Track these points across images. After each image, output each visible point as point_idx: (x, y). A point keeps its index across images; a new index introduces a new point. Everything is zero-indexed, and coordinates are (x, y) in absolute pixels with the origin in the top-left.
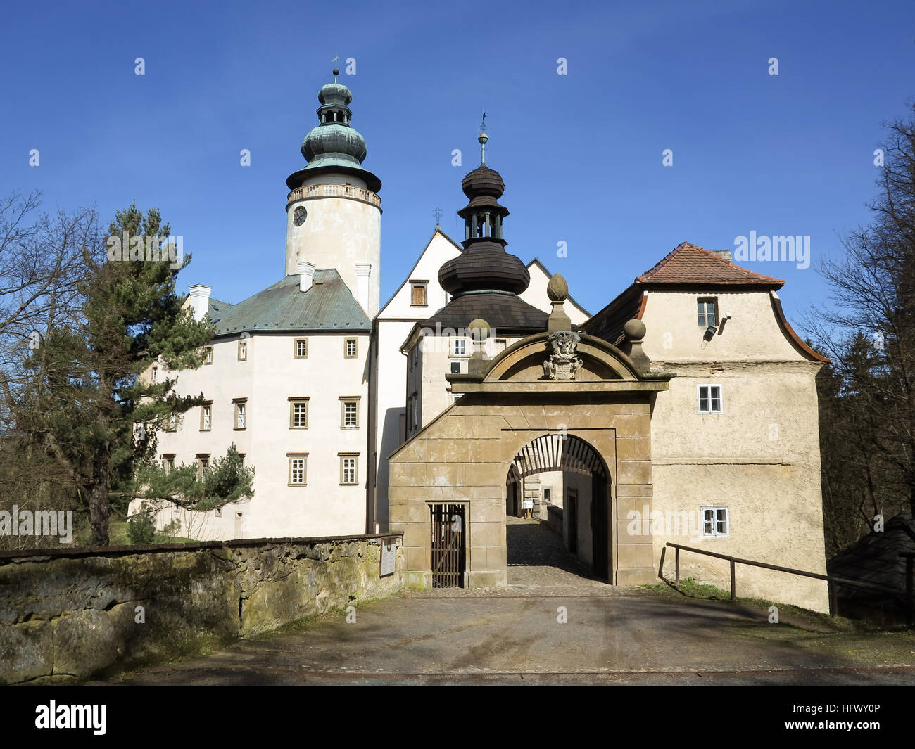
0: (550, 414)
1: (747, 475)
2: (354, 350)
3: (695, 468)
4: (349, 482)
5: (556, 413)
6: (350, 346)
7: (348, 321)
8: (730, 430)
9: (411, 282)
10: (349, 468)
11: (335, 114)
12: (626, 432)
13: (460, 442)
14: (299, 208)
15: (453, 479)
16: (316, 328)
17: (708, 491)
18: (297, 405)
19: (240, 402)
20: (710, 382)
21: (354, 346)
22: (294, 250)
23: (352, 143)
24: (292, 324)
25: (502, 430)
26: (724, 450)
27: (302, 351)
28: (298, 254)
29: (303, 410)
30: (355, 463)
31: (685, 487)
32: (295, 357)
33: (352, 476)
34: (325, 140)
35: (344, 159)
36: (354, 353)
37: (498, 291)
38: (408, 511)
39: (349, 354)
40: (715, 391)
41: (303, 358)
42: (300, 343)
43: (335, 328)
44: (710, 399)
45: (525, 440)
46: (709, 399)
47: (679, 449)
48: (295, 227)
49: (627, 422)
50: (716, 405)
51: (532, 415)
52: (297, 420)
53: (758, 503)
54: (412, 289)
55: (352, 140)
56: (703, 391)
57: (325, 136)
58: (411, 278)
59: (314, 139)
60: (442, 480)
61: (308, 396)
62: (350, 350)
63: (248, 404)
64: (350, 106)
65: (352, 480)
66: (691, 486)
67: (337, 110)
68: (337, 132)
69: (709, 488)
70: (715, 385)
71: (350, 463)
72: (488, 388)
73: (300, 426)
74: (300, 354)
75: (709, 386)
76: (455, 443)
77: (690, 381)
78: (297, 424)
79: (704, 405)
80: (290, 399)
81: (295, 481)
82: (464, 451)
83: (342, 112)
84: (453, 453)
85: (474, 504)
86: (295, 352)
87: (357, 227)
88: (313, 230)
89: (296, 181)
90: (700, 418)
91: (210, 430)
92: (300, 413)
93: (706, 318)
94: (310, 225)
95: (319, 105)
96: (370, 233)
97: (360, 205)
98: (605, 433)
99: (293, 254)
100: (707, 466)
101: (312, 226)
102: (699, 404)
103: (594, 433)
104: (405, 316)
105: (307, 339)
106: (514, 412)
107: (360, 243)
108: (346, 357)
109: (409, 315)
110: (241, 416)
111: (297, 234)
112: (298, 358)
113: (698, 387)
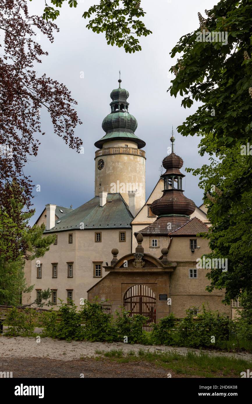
0: (137, 279)
1: (205, 299)
2: (124, 238)
3: (187, 296)
5: (138, 278)
6: (122, 236)
7: (121, 223)
8: (200, 284)
9: (148, 205)
11: (119, 106)
12: (160, 285)
14: (100, 160)
15: (106, 298)
16: (105, 227)
17: (192, 304)
18: (97, 266)
19: (70, 264)
21: (124, 236)
22: (98, 182)
23: (128, 122)
24: (94, 225)
25: (122, 283)
26: (197, 291)
27: (98, 239)
28: (100, 185)
29: (100, 268)
31: (184, 303)
32: (96, 242)
34: (113, 122)
35: (123, 131)
36: (124, 240)
37: (176, 215)
39: (122, 240)
40: (195, 271)
41: (99, 242)
42: (98, 234)
43: (114, 227)
44: (193, 273)
45: (129, 286)
47: (182, 290)
48: (99, 170)
49: (161, 281)
50: (195, 276)
51: (131, 279)
52: (97, 273)
54: (148, 209)
55: (128, 120)
56: (191, 271)
57: (113, 120)
58: (147, 203)
59: (108, 121)
60: (103, 299)
61: (102, 261)
62: (122, 238)
63: (74, 265)
64: (128, 101)
66: (186, 302)
67: (120, 104)
68: (119, 117)
69: (192, 303)
70: (195, 269)
72: (116, 271)
73: (98, 276)
74: (98, 240)
75: (193, 269)
76: (107, 287)
77: (186, 268)
78: (97, 275)
79: (191, 276)
80: (94, 262)
82: (110, 290)
83: (123, 105)
84: (107, 290)
85: (113, 306)
86: (95, 239)
87: (131, 169)
88: (107, 172)
89: (99, 144)
90: (190, 280)
91: (57, 278)
92: (98, 269)
93: (194, 246)
94: (106, 169)
95: (111, 101)
96: (138, 171)
97: (132, 157)
98: (154, 284)
99: (98, 184)
100: (191, 296)
101: (107, 170)
102: (189, 275)
103: (150, 285)
104: (144, 222)
105: (101, 232)
106: (125, 278)
107: (132, 178)
108: (120, 242)
109: (146, 222)
110: (71, 271)
111: (100, 174)
112: (97, 242)
113: (189, 269)
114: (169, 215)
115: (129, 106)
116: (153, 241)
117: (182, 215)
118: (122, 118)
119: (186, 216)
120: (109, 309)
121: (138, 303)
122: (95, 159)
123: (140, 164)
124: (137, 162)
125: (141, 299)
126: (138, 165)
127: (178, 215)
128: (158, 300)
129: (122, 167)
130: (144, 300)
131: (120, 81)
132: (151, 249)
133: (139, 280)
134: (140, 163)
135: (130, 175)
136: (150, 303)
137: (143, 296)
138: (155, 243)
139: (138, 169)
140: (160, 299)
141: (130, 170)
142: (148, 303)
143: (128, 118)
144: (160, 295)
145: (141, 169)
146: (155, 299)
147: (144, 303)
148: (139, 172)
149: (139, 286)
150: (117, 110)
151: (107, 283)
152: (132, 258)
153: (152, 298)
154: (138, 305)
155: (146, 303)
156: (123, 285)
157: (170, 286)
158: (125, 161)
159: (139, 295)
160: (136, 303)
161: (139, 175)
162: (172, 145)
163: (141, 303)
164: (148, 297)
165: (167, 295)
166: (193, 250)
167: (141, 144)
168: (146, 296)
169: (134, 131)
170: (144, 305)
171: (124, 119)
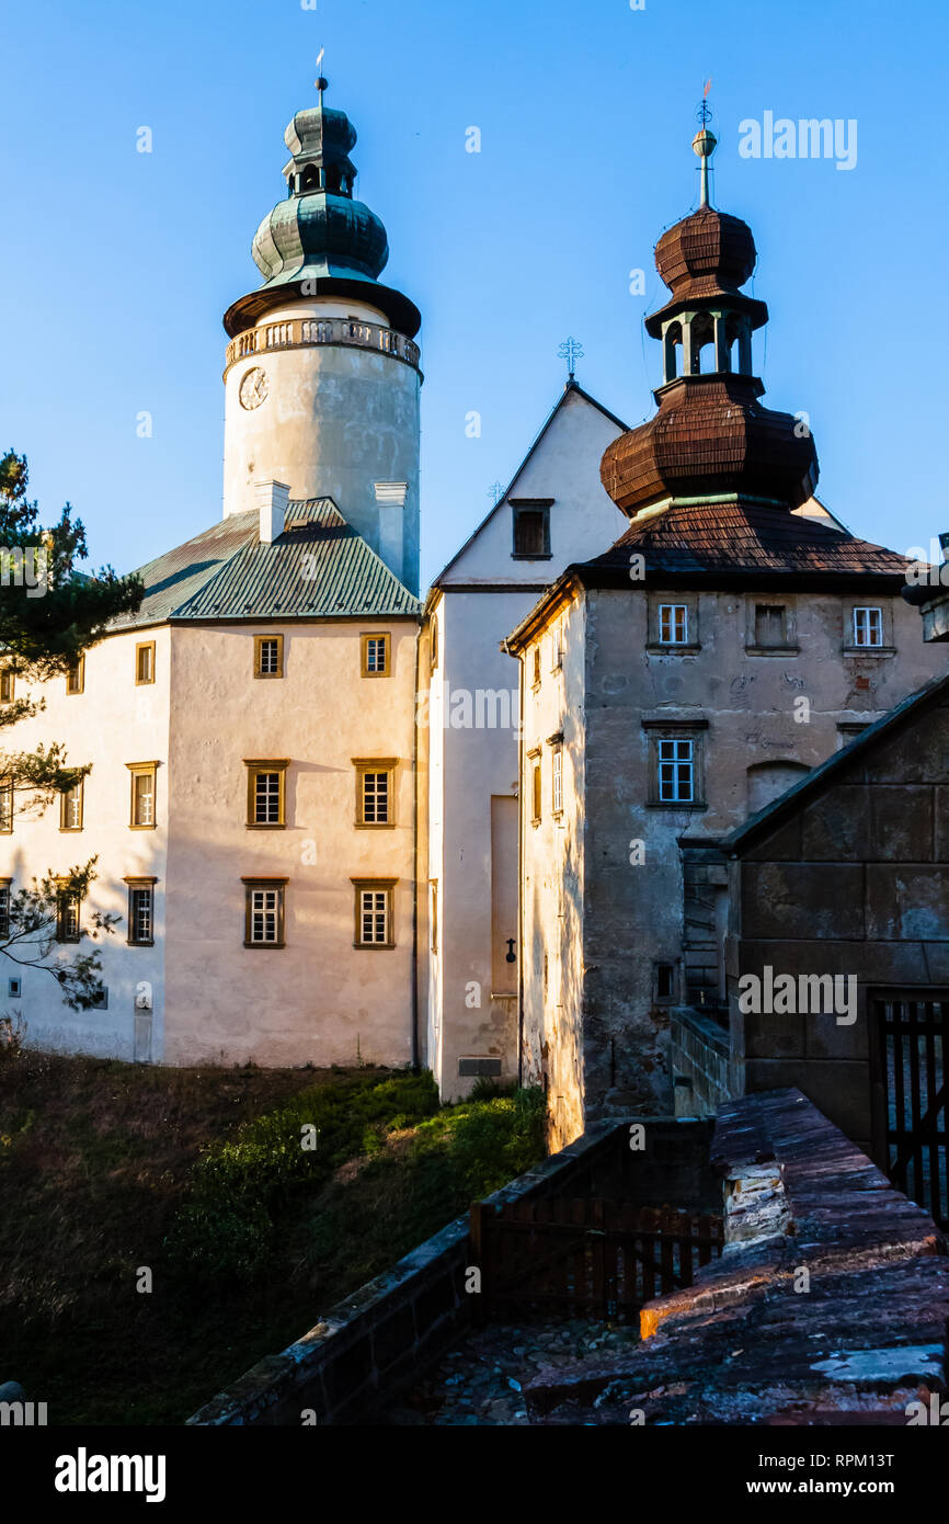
2: (381, 659)
4: (374, 941)
6: (372, 652)
7: (364, 600)
9: (515, 503)
10: (374, 912)
14: (250, 372)
16: (301, 615)
18: (262, 778)
19: (142, 773)
21: (382, 652)
22: (241, 459)
23: (359, 229)
24: (247, 607)
27: (270, 662)
28: (251, 468)
29: (274, 788)
30: (386, 902)
32: (257, 676)
33: (380, 928)
36: (381, 667)
39: (372, 667)
41: (274, 677)
42: (266, 645)
43: (340, 612)
48: (244, 411)
52: (261, 809)
54: (516, 522)
55: (360, 224)
58: (512, 496)
61: (285, 758)
62: (372, 660)
63: (162, 773)
64: (353, 157)
65: (380, 938)
67: (326, 164)
68: (328, 210)
71: (374, 901)
73: (268, 822)
74: (266, 669)
78: (261, 818)
80: (250, 763)
81: (258, 936)
83: (337, 166)
86: (256, 665)
87: (374, 409)
96: (399, 421)
97: (378, 361)
99: (242, 467)
105: (279, 634)
107: (380, 443)
108: (364, 675)
109: (507, 579)
111: (248, 425)
112: (263, 677)
115: (355, 180)
118: (339, 211)
123: (406, 394)
124: (398, 383)
126: (400, 395)
129: (341, 397)
131: (323, 84)
134: (406, 388)
135: (372, 432)
139: (399, 411)
141: (371, 412)
143: (360, 216)
145: (409, 412)
148: (404, 424)
158: (354, 376)
161: (402, 436)
171: (345, 218)
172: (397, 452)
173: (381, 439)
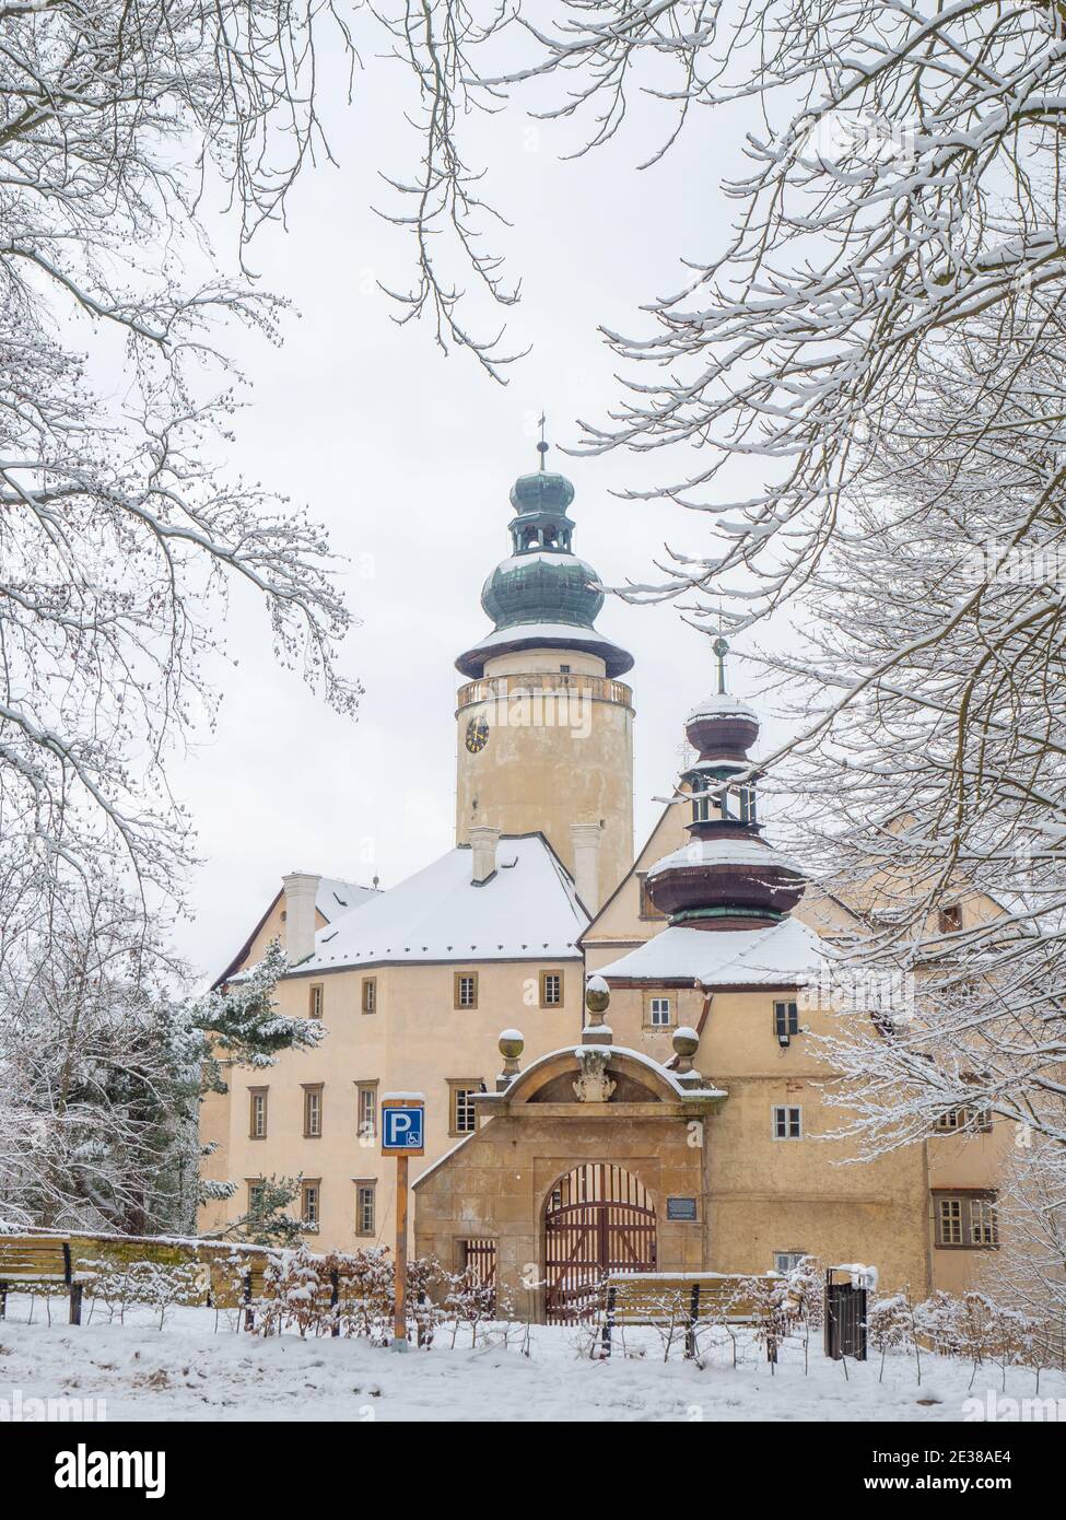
0: (587, 1141)
1: (830, 1215)
2: (556, 993)
3: (767, 1206)
5: (593, 1140)
6: (549, 987)
7: (544, 942)
8: (811, 1160)
9: (639, 875)
11: (540, 532)
12: (672, 1162)
13: (488, 1171)
14: (475, 718)
15: (481, 1213)
16: (491, 956)
17: (783, 1234)
18: (461, 1092)
19: (368, 1087)
20: (788, 1103)
21: (557, 986)
22: (468, 796)
23: (571, 587)
24: (450, 949)
25: (535, 1158)
26: (803, 1184)
27: (466, 996)
28: (475, 804)
31: (755, 1229)
32: (458, 1007)
36: (557, 1000)
38: (433, 1248)
39: (549, 1000)
40: (794, 1114)
41: (470, 1007)
42: (464, 980)
43: (523, 954)
44: (787, 1123)
45: (559, 1169)
46: (789, 1123)
47: (750, 1184)
48: (470, 755)
49: (673, 1151)
50: (795, 1130)
51: (567, 1141)
52: (461, 1119)
53: (844, 1249)
54: (640, 890)
55: (571, 581)
56: (781, 1113)
58: (637, 871)
60: (470, 1213)
61: (479, 1077)
62: (549, 993)
63: (380, 1090)
64: (571, 513)
66: (762, 1227)
67: (543, 524)
68: (542, 570)
69: (784, 1228)
70: (794, 1107)
72: (514, 1112)
73: (466, 1131)
74: (464, 1001)
75: (787, 1107)
76: (484, 1172)
77: (764, 1101)
78: (461, 1127)
79: (781, 1131)
80: (450, 1081)
82: (493, 1181)
83: (554, 526)
84: (482, 1183)
85: (504, 1241)
86: (456, 998)
87: (581, 751)
88: (500, 762)
89: (473, 665)
90: (775, 1146)
91: (320, 1136)
92: (466, 1107)
93: (787, 1025)
94: (494, 750)
95: (513, 514)
96: (606, 758)
98: (649, 1162)
99: (468, 804)
100: (781, 1203)
101: (498, 752)
102: (774, 1129)
103: (636, 1163)
104: (626, 936)
105: (477, 973)
106: (548, 1139)
107: (587, 780)
108: (543, 1006)
109: (634, 936)
110: (369, 1112)
111: (472, 767)
112: (462, 1008)
113: (773, 1108)
114: (712, 912)
115: (573, 531)
116: (656, 1004)
117: (757, 913)
118: (551, 571)
119: (772, 915)
120: (492, 1250)
121: (592, 1227)
122: (457, 715)
123: (613, 732)
124: (607, 723)
125: (603, 1215)
126: (608, 734)
127: (744, 912)
128: (664, 1216)
129: (550, 743)
130: (616, 1217)
131: (543, 447)
132: (648, 1036)
133: (594, 1144)
134: (614, 727)
135: (579, 771)
136: (635, 1228)
137: (613, 1204)
138: (660, 1012)
139: (606, 749)
140: (670, 1215)
141: (578, 754)
142: (629, 1228)
143: (572, 573)
144: (669, 1200)
145: (617, 748)
146: (652, 1214)
147: (613, 1228)
148: (612, 759)
149: (598, 1167)
150: (533, 544)
151: (485, 1157)
152: (571, 1066)
153: (644, 1211)
154: (593, 1236)
155: (621, 1230)
156: (539, 1162)
157: (704, 1169)
159: (598, 1199)
160: (585, 1229)
161: (609, 771)
162: (721, 666)
163: (603, 1227)
164: (628, 1206)
165: (694, 1200)
166: (784, 1038)
167: (616, 662)
168: (620, 1205)
169: (593, 618)
170: (613, 1236)
171: (556, 577)
172: (604, 786)
173: (588, 776)
